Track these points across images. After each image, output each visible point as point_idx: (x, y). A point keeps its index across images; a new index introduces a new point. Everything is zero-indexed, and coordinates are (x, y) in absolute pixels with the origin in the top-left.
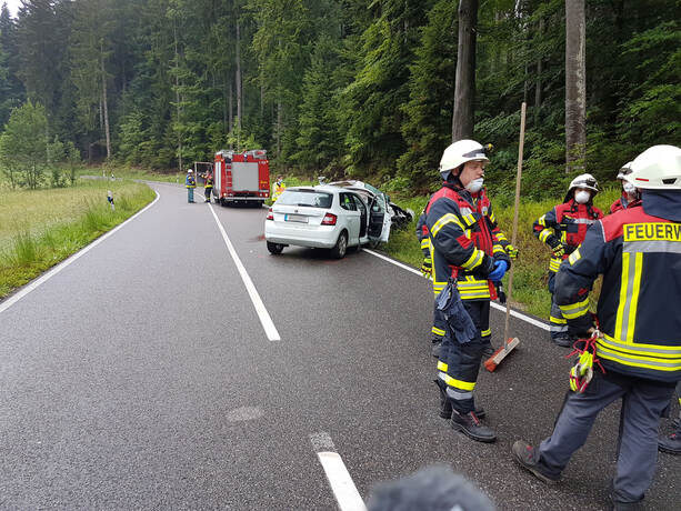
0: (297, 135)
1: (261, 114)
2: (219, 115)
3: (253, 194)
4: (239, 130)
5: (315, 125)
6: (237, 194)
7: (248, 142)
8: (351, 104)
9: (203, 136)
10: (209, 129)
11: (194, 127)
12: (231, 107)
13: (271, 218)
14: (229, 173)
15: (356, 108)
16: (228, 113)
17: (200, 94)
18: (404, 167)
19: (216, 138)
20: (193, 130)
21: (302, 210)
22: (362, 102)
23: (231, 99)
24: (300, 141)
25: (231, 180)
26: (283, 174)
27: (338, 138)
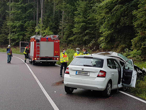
0: (73, 27)
1: (53, 16)
2: (31, 17)
3: (50, 58)
4: (41, 25)
5: (83, 22)
6: (42, 58)
7: (46, 31)
8: (104, 11)
9: (22, 28)
10: (26, 24)
11: (18, 24)
12: (37, 13)
13: (68, 73)
14: (38, 47)
15: (107, 13)
16: (36, 16)
17: (22, 7)
18: (136, 44)
19: (29, 29)
20: (18, 25)
21: (86, 69)
22: (110, 10)
23: (38, 9)
24: (75, 30)
25: (39, 51)
26: (65, 48)
27: (96, 29)
